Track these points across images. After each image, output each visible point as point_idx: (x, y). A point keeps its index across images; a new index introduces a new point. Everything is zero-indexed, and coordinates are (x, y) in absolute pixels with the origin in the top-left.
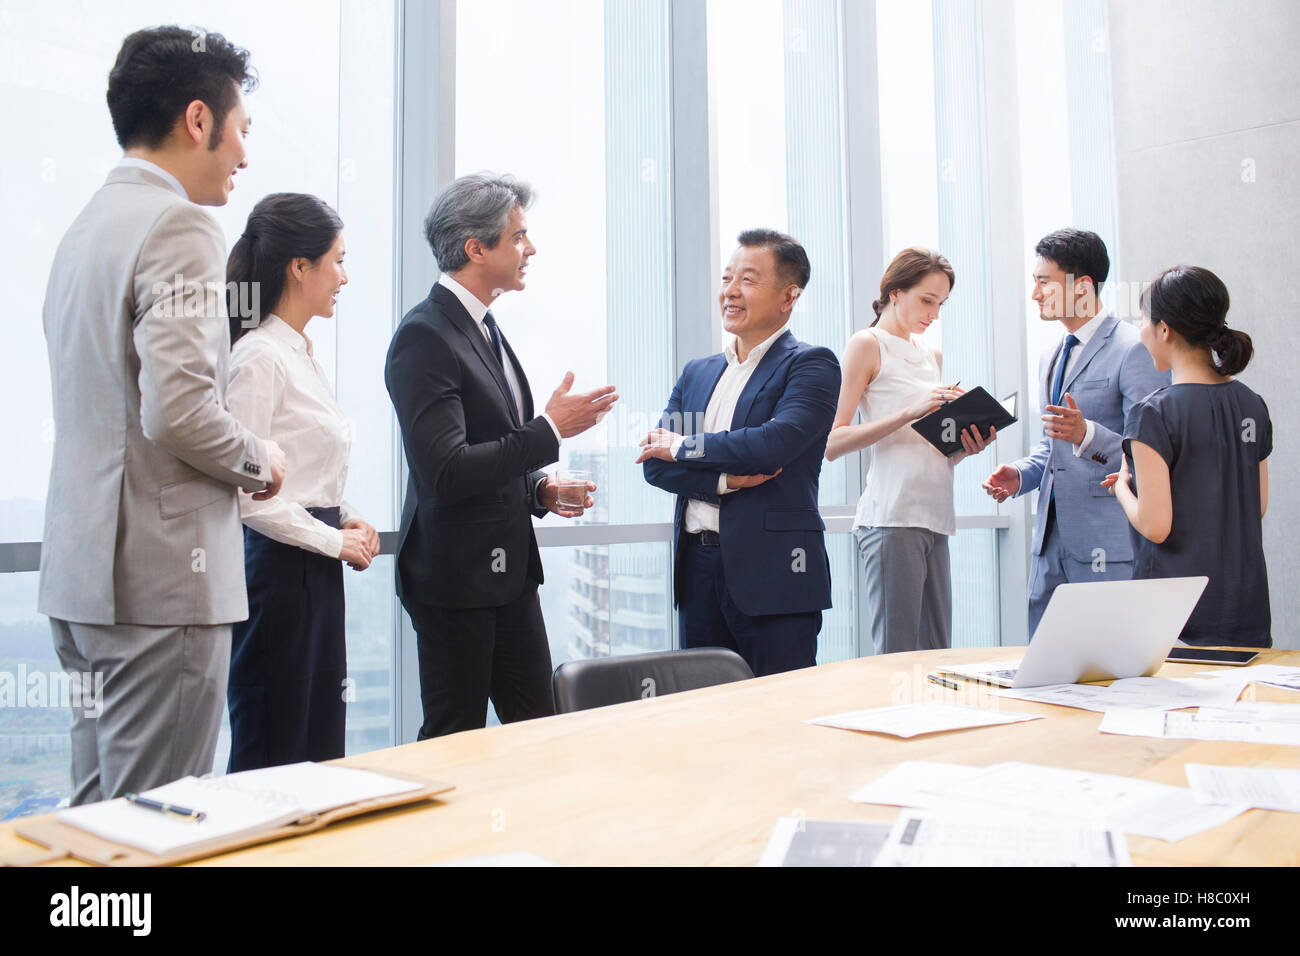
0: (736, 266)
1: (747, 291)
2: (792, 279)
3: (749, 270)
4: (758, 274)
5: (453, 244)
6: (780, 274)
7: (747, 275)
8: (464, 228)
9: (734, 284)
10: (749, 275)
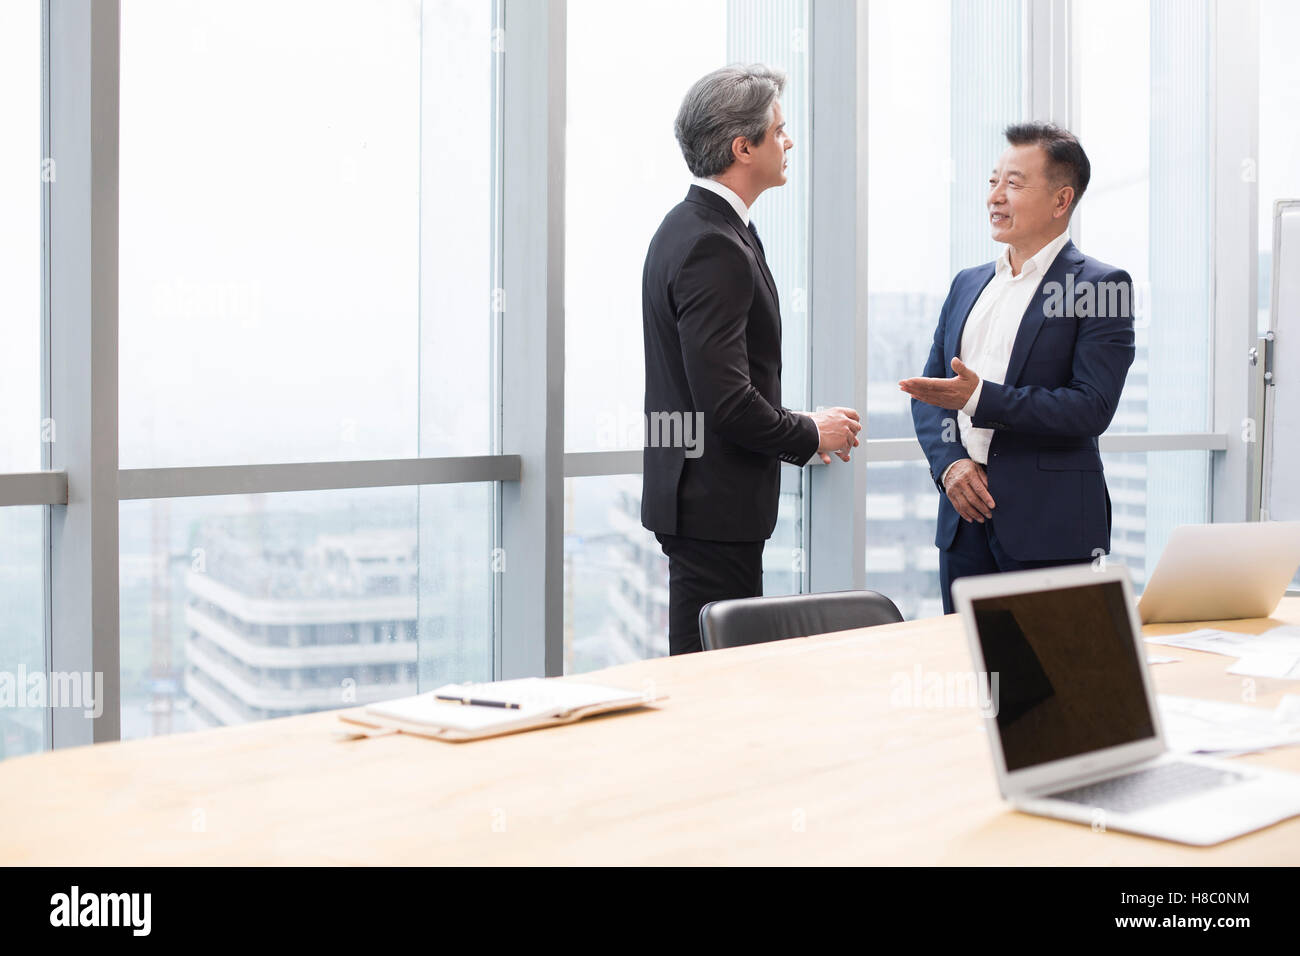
0: (1001, 169)
1: (1012, 195)
2: (1067, 181)
3: (1014, 173)
4: (1024, 177)
5: (719, 145)
6: (1050, 176)
7: (1012, 178)
8: (731, 126)
9: (999, 189)
10: (1017, 179)
